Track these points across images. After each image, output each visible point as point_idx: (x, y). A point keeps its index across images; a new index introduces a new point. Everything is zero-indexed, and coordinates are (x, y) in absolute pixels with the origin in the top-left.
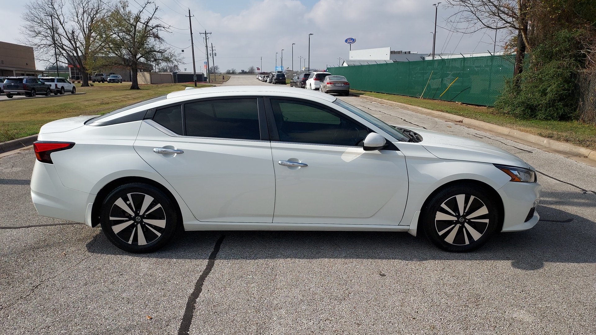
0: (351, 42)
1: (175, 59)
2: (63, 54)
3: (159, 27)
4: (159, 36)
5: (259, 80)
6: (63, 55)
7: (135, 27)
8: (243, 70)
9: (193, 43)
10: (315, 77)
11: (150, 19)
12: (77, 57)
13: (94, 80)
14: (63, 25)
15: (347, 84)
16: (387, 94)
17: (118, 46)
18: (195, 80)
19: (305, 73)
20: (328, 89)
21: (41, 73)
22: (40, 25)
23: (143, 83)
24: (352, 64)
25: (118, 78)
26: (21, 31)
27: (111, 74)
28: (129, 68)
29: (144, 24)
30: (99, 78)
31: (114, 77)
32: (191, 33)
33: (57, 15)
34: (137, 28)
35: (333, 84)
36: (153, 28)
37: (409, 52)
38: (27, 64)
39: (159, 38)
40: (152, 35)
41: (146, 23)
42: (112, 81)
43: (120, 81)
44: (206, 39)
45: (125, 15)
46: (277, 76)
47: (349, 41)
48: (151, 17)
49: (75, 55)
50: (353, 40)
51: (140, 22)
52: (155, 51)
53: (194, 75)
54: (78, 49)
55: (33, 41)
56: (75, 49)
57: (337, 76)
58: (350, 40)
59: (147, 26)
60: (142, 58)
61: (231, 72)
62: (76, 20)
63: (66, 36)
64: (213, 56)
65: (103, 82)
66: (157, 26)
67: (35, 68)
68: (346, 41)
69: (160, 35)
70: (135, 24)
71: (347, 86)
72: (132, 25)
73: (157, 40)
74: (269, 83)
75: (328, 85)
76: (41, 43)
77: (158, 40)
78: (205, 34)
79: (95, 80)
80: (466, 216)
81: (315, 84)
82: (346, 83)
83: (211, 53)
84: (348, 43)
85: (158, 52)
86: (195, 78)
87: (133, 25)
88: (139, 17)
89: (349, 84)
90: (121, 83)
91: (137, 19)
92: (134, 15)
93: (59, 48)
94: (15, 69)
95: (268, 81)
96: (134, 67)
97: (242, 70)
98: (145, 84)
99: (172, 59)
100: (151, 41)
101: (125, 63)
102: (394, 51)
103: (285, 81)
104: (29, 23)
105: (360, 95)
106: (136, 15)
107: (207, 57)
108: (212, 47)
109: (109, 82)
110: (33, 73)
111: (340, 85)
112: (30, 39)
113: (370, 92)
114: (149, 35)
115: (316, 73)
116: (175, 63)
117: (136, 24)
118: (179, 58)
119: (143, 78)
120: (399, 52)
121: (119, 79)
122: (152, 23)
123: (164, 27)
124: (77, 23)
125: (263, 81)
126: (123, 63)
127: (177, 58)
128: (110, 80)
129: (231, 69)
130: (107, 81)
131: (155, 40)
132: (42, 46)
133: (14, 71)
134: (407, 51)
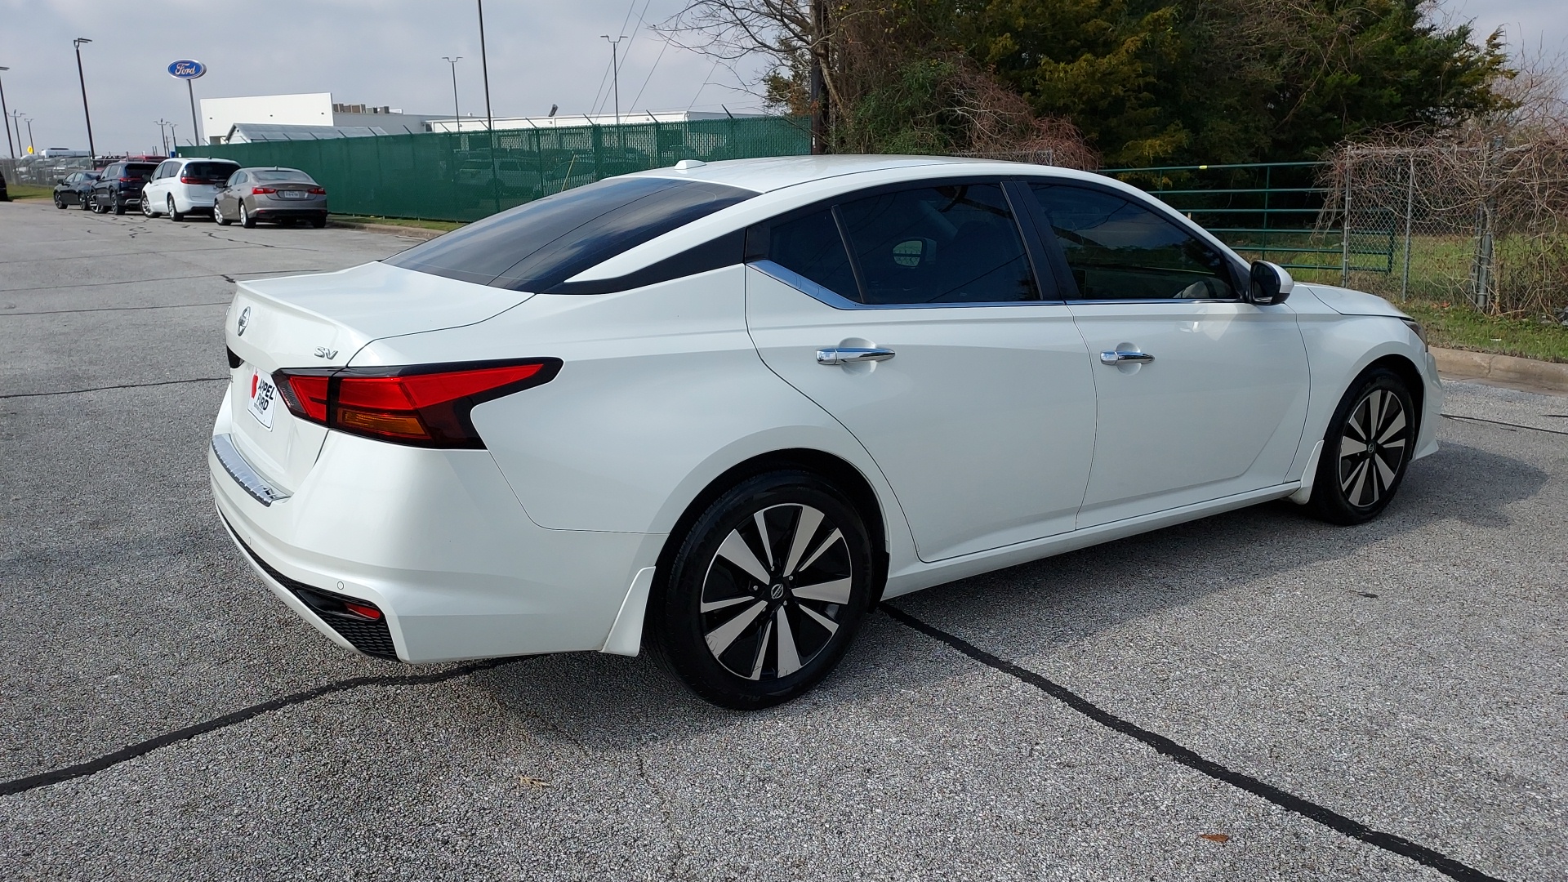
0: (189, 75)
10: (185, 172)
15: (319, 193)
16: (424, 220)
20: (258, 209)
24: (259, 137)
35: (275, 194)
37: (386, 109)
47: (181, 69)
50: (198, 69)
57: (279, 169)
58: (186, 67)
68: (173, 69)
71: (321, 197)
80: (1378, 440)
81: (190, 195)
82: (314, 191)
84: (180, 75)
89: (324, 193)
102: (341, 105)
103: (5, 191)
111: (296, 195)
115: (185, 162)
120: (357, 109)
134: (380, 106)
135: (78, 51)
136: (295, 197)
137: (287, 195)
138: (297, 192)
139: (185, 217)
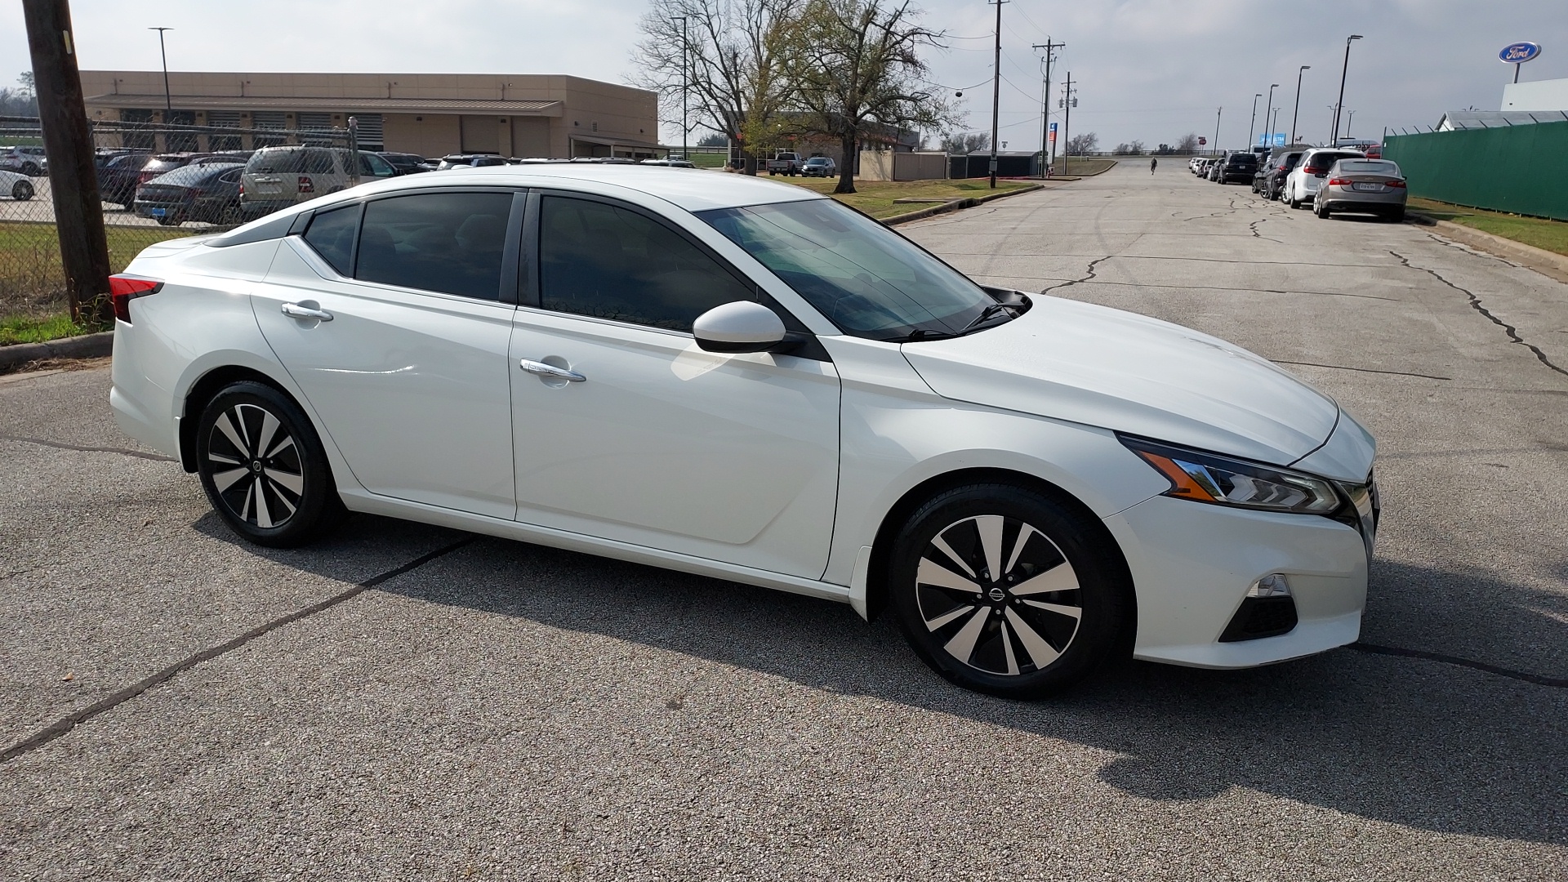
0: (1521, 58)
1: (945, 117)
2: (711, 107)
3: (919, 33)
4: (916, 58)
5: (1194, 172)
6: (709, 110)
7: (862, 36)
8: (1165, 145)
9: (998, 74)
10: (1309, 163)
11: (898, 15)
12: (738, 114)
13: (773, 170)
14: (718, 39)
15: (1397, 186)
16: (1555, 220)
17: (819, 84)
18: (994, 172)
19: (1289, 153)
20: (1330, 200)
21: (666, 152)
22: (672, 40)
23: (876, 179)
25: (827, 165)
26: (632, 57)
27: (814, 155)
28: (837, 139)
29: (884, 28)
30: (784, 164)
31: (818, 162)
32: (998, 48)
33: (708, 17)
34: (866, 39)
35: (1350, 186)
36: (904, 38)
38: (641, 131)
39: (914, 63)
40: (899, 55)
41: (887, 27)
42: (812, 173)
43: (831, 173)
44: (1048, 62)
45: (842, 6)
46: (1231, 161)
47: (1513, 53)
48: (900, 10)
49: (736, 109)
50: (1532, 51)
51: (874, 23)
52: (903, 97)
53: (992, 158)
54: (741, 95)
55: (654, 79)
56: (737, 94)
57: (1371, 160)
58: (1519, 50)
59: (888, 32)
60: (868, 115)
61: (1130, 149)
62: (746, 27)
63: (720, 66)
64: (1067, 108)
65: (791, 175)
66: (913, 33)
67: (657, 141)
68: (1504, 54)
69: (918, 57)
70: (862, 28)
71: (1399, 191)
72: (854, 31)
73: (910, 67)
74: (1211, 180)
75: (1333, 188)
76: (670, 83)
77: (912, 69)
78: (1046, 48)
79: (775, 169)
80: (1011, 587)
81: (1308, 184)
82: (1393, 183)
83: (1064, 99)
84: (1512, 59)
85: (911, 99)
86: (993, 167)
87: (857, 32)
88: (873, 10)
89: (1404, 186)
90: (832, 177)
91: (869, 17)
92: (864, 8)
93: (702, 92)
94: (614, 142)
95: (1209, 176)
96: (847, 137)
97: (1161, 146)
98: (879, 179)
99: (938, 117)
100: (897, 72)
101: (829, 129)
104: (650, 37)
105: (1441, 223)
106: (867, 6)
107: (1044, 111)
108: (1069, 83)
109: (805, 175)
110: (650, 152)
111: (1373, 187)
112: (650, 74)
113: (1504, 212)
114: (892, 57)
115: (1316, 152)
116: (944, 126)
117: (865, 29)
118: (956, 113)
119: (872, 166)
121: (827, 167)
122: (901, 27)
123: (929, 35)
124: (747, 33)
125: (1200, 176)
126: (826, 127)
127: (950, 115)
128: (809, 169)
129: (1129, 144)
130: (800, 172)
131: (904, 68)
132: (670, 89)
133: (612, 147)
135: (1348, 48)
136: (1370, 189)
137: (1362, 187)
138: (1374, 185)
139: (1302, 204)
